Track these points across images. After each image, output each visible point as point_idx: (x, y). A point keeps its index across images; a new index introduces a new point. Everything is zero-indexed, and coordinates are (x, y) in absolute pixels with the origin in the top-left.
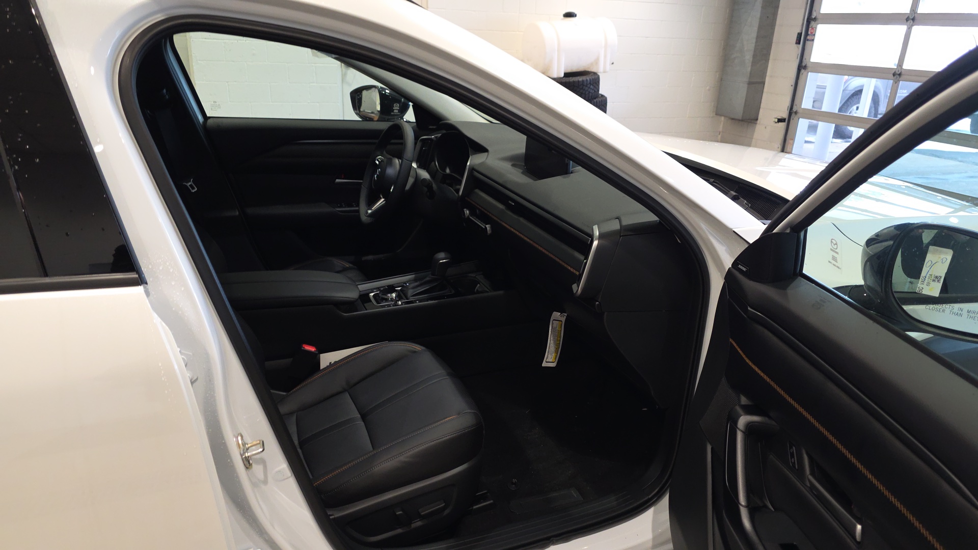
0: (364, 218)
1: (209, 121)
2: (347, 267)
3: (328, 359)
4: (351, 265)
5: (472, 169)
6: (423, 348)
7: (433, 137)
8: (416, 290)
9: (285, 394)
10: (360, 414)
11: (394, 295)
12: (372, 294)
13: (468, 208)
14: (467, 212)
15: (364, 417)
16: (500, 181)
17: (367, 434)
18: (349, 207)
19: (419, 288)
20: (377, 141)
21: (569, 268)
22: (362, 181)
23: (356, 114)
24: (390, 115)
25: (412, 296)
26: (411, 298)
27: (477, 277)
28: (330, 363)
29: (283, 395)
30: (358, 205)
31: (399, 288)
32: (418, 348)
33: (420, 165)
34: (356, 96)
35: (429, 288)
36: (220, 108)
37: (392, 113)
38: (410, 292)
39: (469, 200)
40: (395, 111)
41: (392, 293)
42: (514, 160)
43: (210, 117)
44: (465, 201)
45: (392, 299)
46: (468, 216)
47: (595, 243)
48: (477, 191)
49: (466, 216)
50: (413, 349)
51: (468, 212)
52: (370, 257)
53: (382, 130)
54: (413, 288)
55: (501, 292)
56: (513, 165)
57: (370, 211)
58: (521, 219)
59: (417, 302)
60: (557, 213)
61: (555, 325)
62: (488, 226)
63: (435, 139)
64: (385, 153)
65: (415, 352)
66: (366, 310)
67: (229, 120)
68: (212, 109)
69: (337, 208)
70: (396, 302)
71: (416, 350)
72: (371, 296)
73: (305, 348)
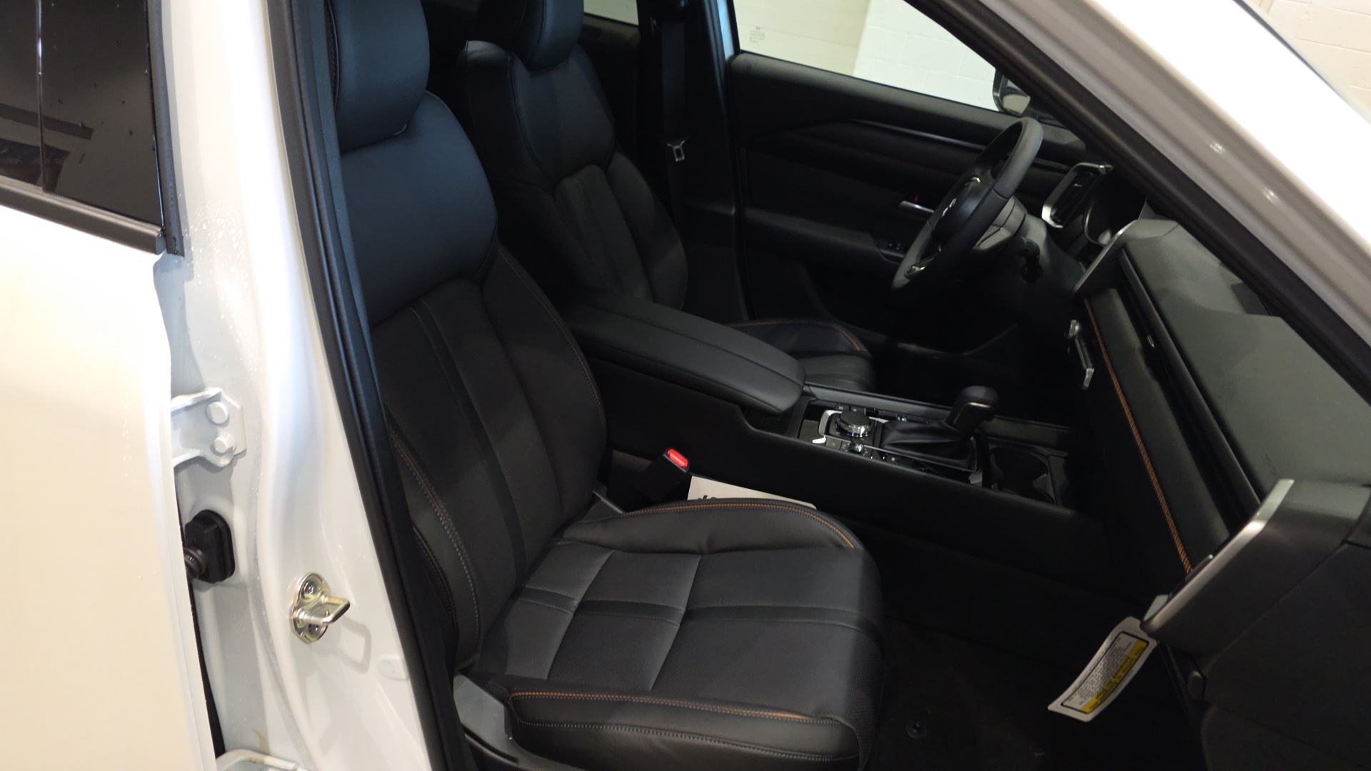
1: (741, 57)
2: (857, 351)
3: (703, 488)
4: (864, 350)
5: (1122, 247)
6: (860, 547)
7: (1102, 166)
8: (905, 435)
9: (619, 511)
10: (687, 609)
11: (862, 430)
12: (830, 412)
13: (1080, 321)
14: (1076, 327)
15: (689, 615)
16: (1155, 287)
17: (668, 651)
19: (914, 436)
20: (983, 148)
21: (1180, 549)
22: (932, 211)
23: (995, 98)
25: (889, 445)
26: (886, 447)
28: (705, 497)
29: (615, 513)
30: (905, 250)
31: (884, 421)
32: (849, 540)
33: (1056, 214)
36: (763, 39)
38: (893, 436)
39: (1088, 307)
41: (861, 424)
43: (744, 52)
44: (1078, 305)
45: (854, 436)
46: (1074, 337)
48: (1114, 293)
49: (1071, 334)
50: (841, 541)
51: (1077, 328)
52: (913, 347)
53: (998, 131)
54: (905, 431)
55: (1068, 512)
58: (1155, 386)
59: (893, 459)
60: (1221, 404)
61: (1120, 644)
62: (1090, 371)
63: (1104, 173)
65: (839, 546)
66: (793, 434)
67: (769, 62)
68: (751, 39)
69: (885, 249)
70: (853, 444)
71: (844, 544)
72: (827, 415)
73: (669, 456)
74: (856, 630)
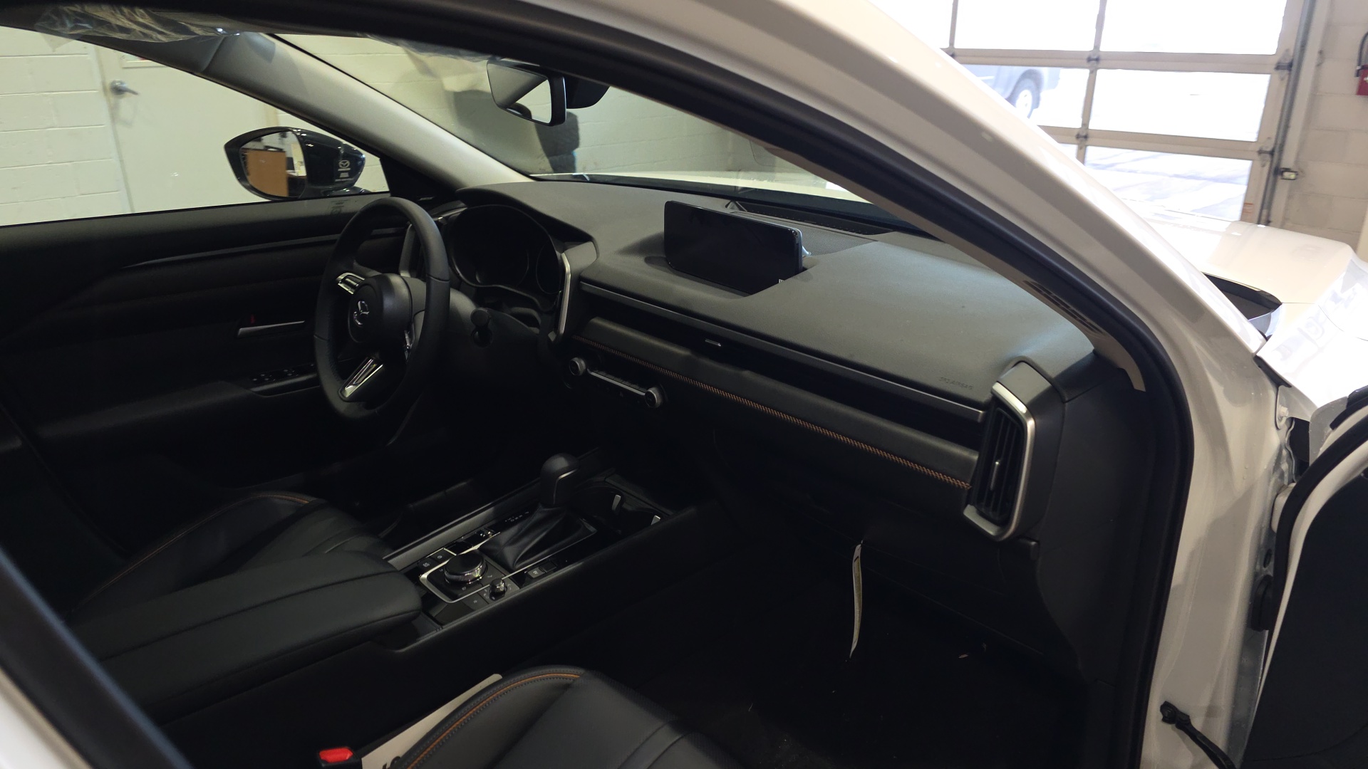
0: (341, 407)
5: (579, 279)
6: (581, 672)
12: (425, 576)
13: (580, 356)
14: (581, 364)
18: (279, 379)
19: (525, 540)
24: (332, 183)
25: (520, 563)
26: (518, 566)
27: (608, 480)
31: (479, 548)
32: (569, 674)
34: (238, 151)
35: (546, 535)
37: (337, 180)
38: (510, 555)
39: (582, 340)
40: (343, 175)
42: (645, 249)
44: (570, 345)
45: (477, 582)
46: (586, 373)
47: (1031, 424)
48: (596, 320)
49: (579, 371)
50: (562, 681)
51: (583, 362)
54: (513, 541)
55: (690, 511)
56: (648, 260)
57: (350, 390)
58: (747, 374)
59: (536, 572)
62: (654, 392)
64: (355, 264)
65: (567, 686)
66: (442, 625)
69: (253, 387)
70: (493, 587)
71: (568, 681)
72: (423, 579)
73: (326, 762)
74: (682, 737)
